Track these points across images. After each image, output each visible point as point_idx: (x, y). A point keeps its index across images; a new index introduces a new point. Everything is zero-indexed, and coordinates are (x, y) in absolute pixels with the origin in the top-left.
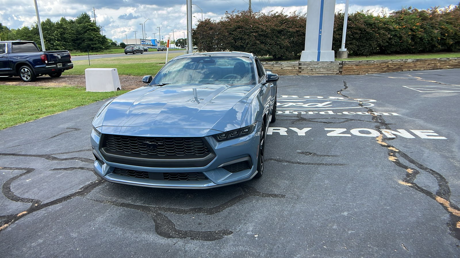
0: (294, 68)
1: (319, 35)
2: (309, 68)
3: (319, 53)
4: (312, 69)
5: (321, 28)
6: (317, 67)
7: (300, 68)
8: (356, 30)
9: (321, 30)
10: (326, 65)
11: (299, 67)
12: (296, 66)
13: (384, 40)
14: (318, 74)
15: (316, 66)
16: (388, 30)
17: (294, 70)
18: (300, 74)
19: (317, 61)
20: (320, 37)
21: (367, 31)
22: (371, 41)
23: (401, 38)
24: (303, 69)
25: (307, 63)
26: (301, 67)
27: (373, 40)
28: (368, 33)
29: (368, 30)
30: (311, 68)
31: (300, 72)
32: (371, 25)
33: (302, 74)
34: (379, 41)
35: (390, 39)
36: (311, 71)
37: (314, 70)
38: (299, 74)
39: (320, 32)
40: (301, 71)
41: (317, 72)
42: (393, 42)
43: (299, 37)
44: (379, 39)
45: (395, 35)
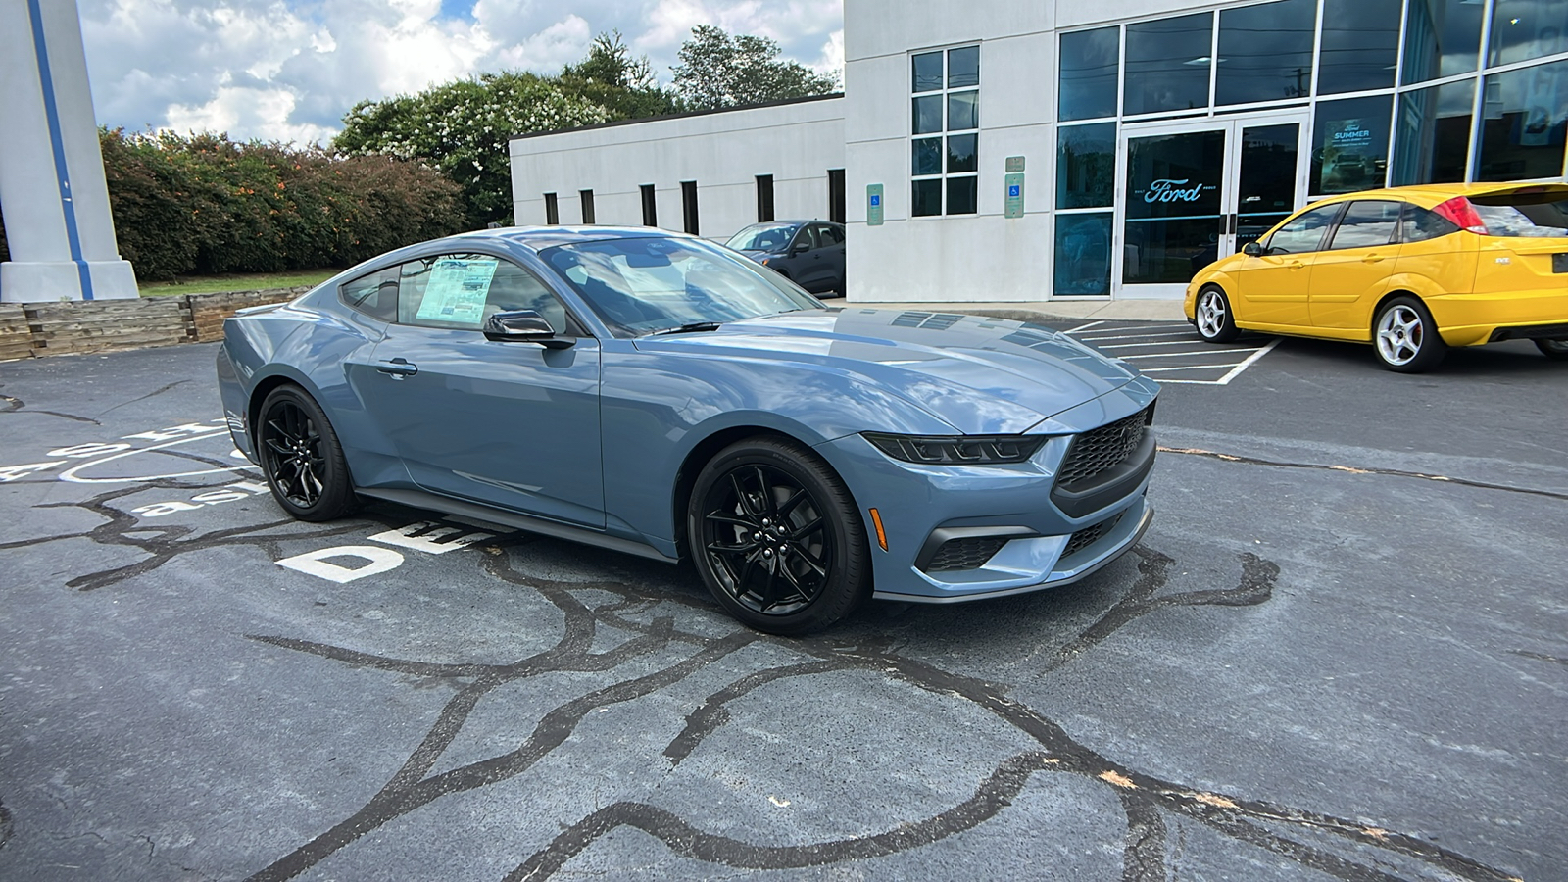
0: (13, 329)
1: (64, 202)
2: (73, 327)
3: (84, 270)
4: (86, 331)
5: (62, 174)
6: (103, 322)
7: (35, 329)
8: (129, 191)
9: (66, 184)
10: (133, 310)
11: (32, 323)
12: (15, 320)
13: (212, 228)
14: (114, 345)
15: (98, 318)
16: (217, 197)
17: (13, 337)
18: (43, 353)
19: (82, 299)
20: (68, 210)
21: (159, 196)
22: (175, 230)
23: (251, 223)
24: (52, 333)
25: (59, 306)
26: (41, 326)
27: (181, 227)
28: (163, 204)
29: (164, 194)
30: (80, 328)
31: (43, 344)
32: (164, 179)
33: (54, 350)
34: (199, 233)
35: (228, 225)
36: (85, 336)
37: (94, 334)
38: (39, 352)
39: (65, 193)
40: (44, 342)
41: (109, 340)
42: (237, 237)
44: (199, 225)
45: (237, 216)
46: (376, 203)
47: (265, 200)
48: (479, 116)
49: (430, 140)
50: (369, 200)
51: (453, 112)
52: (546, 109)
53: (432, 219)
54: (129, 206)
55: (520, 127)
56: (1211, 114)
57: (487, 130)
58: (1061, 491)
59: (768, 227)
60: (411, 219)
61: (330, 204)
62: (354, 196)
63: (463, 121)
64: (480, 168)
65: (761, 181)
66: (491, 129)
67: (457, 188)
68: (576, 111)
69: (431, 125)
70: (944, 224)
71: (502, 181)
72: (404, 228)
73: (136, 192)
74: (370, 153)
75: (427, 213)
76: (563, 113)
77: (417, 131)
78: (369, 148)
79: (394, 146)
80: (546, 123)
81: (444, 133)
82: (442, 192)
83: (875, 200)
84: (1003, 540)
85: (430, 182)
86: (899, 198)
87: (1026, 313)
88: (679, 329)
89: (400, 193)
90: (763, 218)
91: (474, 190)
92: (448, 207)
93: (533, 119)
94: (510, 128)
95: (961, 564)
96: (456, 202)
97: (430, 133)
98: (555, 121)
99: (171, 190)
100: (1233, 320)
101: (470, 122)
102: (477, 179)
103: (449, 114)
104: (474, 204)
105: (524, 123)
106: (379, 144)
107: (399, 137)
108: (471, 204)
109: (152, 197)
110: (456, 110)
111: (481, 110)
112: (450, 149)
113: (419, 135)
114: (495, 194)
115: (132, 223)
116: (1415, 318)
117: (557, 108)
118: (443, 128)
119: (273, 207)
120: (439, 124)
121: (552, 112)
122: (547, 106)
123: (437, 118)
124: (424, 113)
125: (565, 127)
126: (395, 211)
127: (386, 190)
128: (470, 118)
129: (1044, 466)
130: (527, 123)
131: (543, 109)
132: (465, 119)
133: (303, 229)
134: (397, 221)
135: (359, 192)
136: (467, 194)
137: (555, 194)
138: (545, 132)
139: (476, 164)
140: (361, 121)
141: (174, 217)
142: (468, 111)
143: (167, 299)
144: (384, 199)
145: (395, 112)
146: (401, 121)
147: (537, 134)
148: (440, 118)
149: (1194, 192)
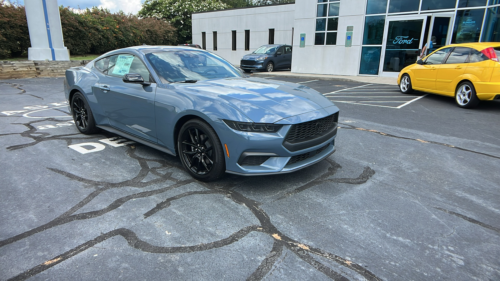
0: (31, 69)
1: (47, 30)
2: (48, 69)
3: (53, 51)
4: (53, 70)
5: (47, 21)
6: (58, 67)
7: (37, 69)
8: (70, 27)
9: (48, 24)
10: (67, 64)
11: (36, 67)
12: (31, 66)
13: (96, 39)
14: (61, 75)
15: (56, 66)
16: (97, 30)
17: (31, 71)
18: (39, 76)
19: (52, 60)
20: (49, 32)
21: (79, 28)
22: (84, 40)
23: (108, 38)
24: (42, 70)
25: (45, 62)
26: (39, 68)
27: (86, 39)
28: (80, 31)
29: (80, 28)
30: (51, 69)
31: (39, 74)
32: (81, 23)
33: (43, 75)
34: (91, 41)
35: (100, 39)
36: (52, 72)
37: (55, 71)
38: (38, 76)
39: (48, 27)
40: (40, 73)
41: (59, 73)
42: (103, 43)
43: (11, 29)
44: (91, 38)
45: (103, 36)
46: (148, 33)
47: (113, 31)
48: (183, 6)
49: (167, 13)
50: (146, 32)
51: (175, 4)
52: (205, 4)
53: (167, 39)
54: (70, 32)
55: (197, 10)
56: (419, 13)
57: (186, 10)
58: (287, 143)
59: (272, 47)
60: (160, 38)
61: (133, 33)
62: (141, 30)
63: (178, 7)
64: (183, 23)
65: (271, 30)
66: (187, 10)
67: (175, 29)
68: (215, 5)
69: (168, 8)
70: (325, 48)
71: (189, 27)
72: (157, 41)
73: (72, 27)
74: (149, 16)
75: (165, 37)
76: (211, 6)
77: (164, 10)
78: (149, 15)
79: (156, 15)
80: (205, 9)
81: (172, 11)
82: (170, 30)
83: (303, 39)
84: (268, 157)
85: (167, 27)
86: (311, 39)
87: (348, 79)
88: (184, 82)
89: (156, 30)
90: (270, 43)
91: (181, 30)
92: (172, 35)
93: (200, 7)
94: (193, 10)
95: (253, 164)
96: (174, 34)
97: (168, 11)
98: (208, 8)
99: (83, 27)
100: (412, 86)
101: (181, 8)
102: (182, 26)
103: (174, 5)
104: (180, 34)
105: (198, 9)
106: (152, 14)
107: (158, 12)
108: (179, 35)
109: (77, 29)
110: (176, 4)
111: (184, 4)
112: (174, 16)
113: (164, 11)
114: (187, 31)
115: (71, 37)
116: (470, 89)
117: (209, 4)
118: (172, 9)
119: (115, 34)
120: (171, 8)
121: (207, 5)
122: (206, 3)
123: (170, 6)
124: (166, 4)
125: (211, 10)
126: (154, 36)
127: (151, 29)
128: (181, 6)
129: (281, 135)
130: (199, 9)
131: (204, 4)
132: (179, 7)
133: (124, 41)
134: (155, 39)
135: (142, 30)
136: (178, 31)
137: (205, 32)
138: (205, 11)
139: (182, 21)
140: (147, 6)
141: (84, 35)
142: (180, 4)
143: (77, 61)
144: (151, 32)
145: (158, 4)
146: (159, 7)
147: (202, 12)
148: (171, 6)
149: (410, 41)
